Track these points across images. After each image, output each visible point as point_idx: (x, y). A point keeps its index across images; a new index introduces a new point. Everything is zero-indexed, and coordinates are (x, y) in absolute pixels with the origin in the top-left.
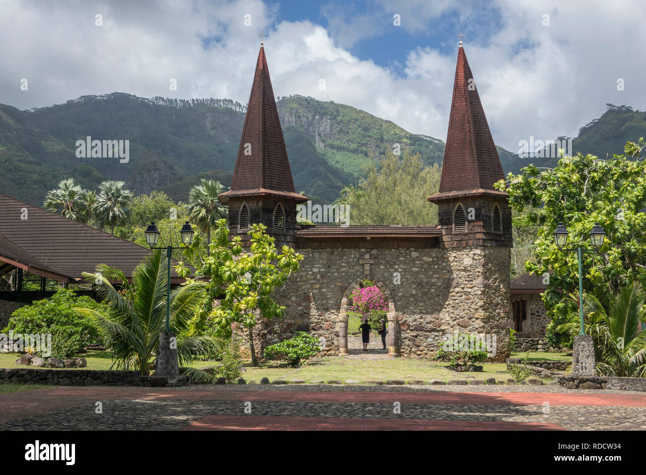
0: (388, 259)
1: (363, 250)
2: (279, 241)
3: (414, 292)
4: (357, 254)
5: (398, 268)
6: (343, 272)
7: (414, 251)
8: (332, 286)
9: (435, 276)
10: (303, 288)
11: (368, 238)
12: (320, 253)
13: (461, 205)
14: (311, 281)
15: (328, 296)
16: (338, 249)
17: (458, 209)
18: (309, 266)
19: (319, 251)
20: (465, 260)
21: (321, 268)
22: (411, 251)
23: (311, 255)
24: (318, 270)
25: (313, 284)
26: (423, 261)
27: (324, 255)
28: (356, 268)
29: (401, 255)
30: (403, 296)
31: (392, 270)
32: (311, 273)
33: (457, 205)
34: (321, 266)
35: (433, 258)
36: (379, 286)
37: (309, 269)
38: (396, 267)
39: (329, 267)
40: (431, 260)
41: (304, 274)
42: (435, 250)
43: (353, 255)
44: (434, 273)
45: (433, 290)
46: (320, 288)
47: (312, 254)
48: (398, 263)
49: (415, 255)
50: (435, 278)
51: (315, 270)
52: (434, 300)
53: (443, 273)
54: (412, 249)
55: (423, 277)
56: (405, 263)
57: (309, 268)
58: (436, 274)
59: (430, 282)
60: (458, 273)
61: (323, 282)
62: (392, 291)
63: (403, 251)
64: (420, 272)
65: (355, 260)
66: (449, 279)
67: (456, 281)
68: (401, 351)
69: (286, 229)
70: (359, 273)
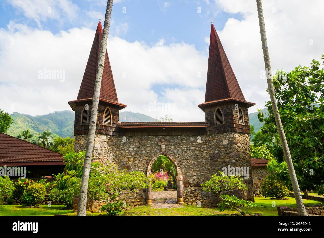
0: (176, 142)
1: (160, 137)
2: (107, 131)
3: (192, 162)
4: (157, 139)
5: (182, 147)
6: (148, 150)
7: (191, 137)
8: (141, 159)
9: (205, 152)
10: (123, 161)
11: (164, 129)
12: (134, 139)
13: (219, 108)
14: (128, 157)
15: (139, 166)
16: (145, 136)
17: (217, 111)
19: (133, 137)
20: (223, 141)
22: (189, 137)
24: (132, 149)
26: (197, 142)
27: (137, 140)
28: (156, 148)
29: (184, 140)
30: (186, 165)
31: (179, 149)
32: (128, 151)
33: (217, 109)
34: (134, 147)
36: (171, 159)
39: (139, 147)
40: (202, 142)
41: (123, 152)
42: (204, 136)
44: (204, 150)
45: (204, 161)
46: (134, 161)
47: (129, 139)
48: (182, 144)
49: (192, 139)
51: (131, 149)
52: (205, 167)
53: (210, 150)
55: (198, 152)
56: (186, 144)
57: (127, 148)
58: (205, 151)
59: (202, 156)
60: (219, 149)
61: (136, 156)
62: (179, 162)
63: (185, 137)
64: (196, 149)
65: (156, 143)
66: (214, 154)
67: (218, 154)
68: (186, 200)
69: (112, 123)
70: (158, 151)
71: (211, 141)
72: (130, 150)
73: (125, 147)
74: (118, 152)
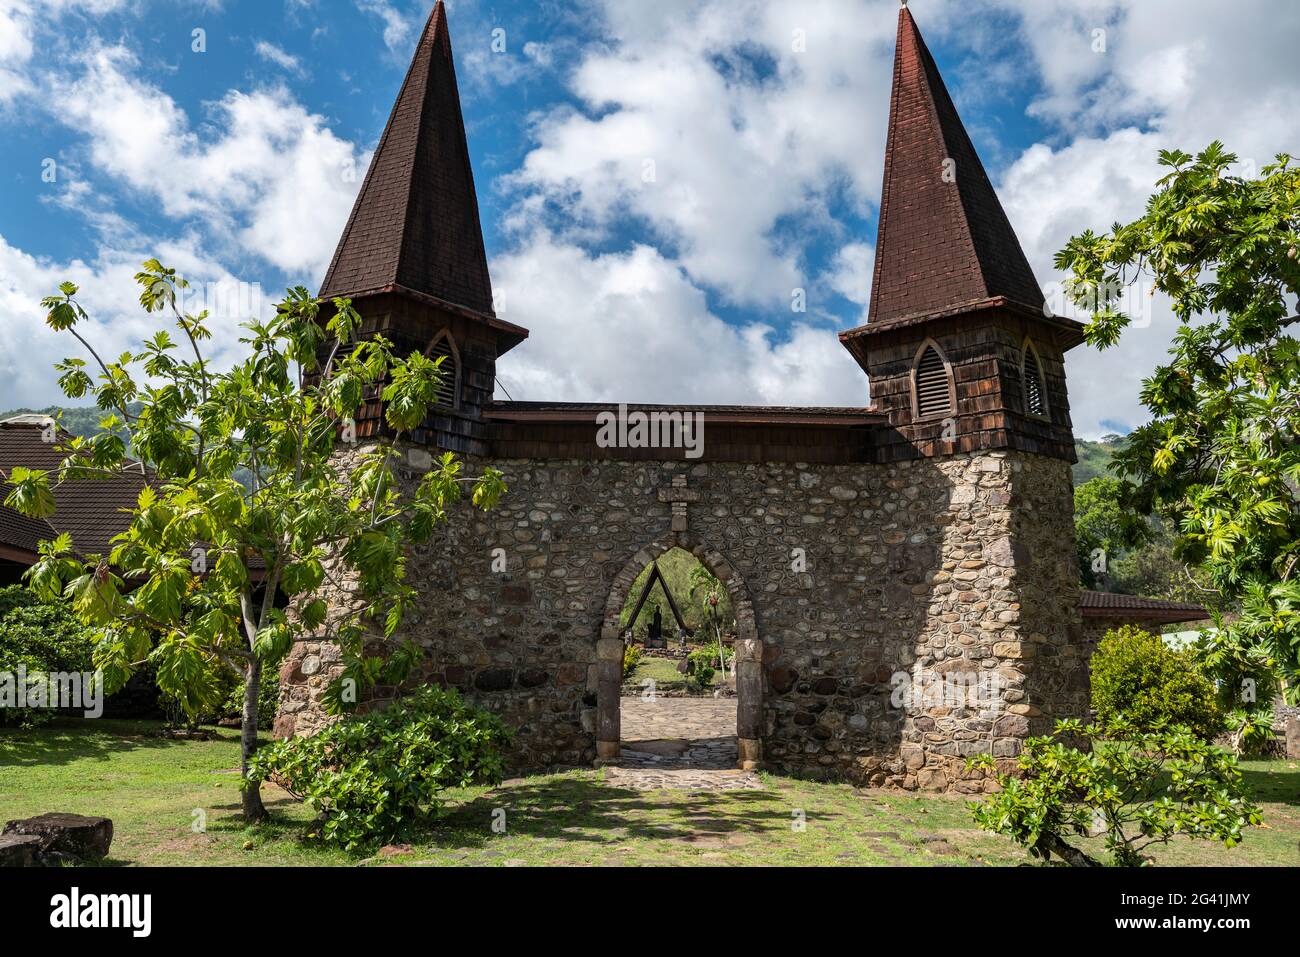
0: (736, 490)
1: (668, 466)
2: (436, 431)
4: (654, 477)
5: (763, 516)
6: (612, 523)
7: (806, 471)
8: (582, 562)
9: (865, 539)
12: (553, 473)
13: (935, 346)
14: (526, 547)
15: (570, 590)
16: (600, 461)
17: (923, 357)
18: (521, 506)
19: (550, 465)
20: (952, 490)
21: (555, 511)
22: (798, 472)
23: (527, 477)
24: (544, 518)
25: (529, 554)
26: (831, 497)
27: (564, 479)
28: (649, 514)
29: (772, 482)
30: (779, 592)
31: (748, 520)
32: (524, 524)
33: (922, 348)
34: (554, 506)
35: (858, 489)
36: (713, 564)
37: (522, 515)
38: (760, 512)
39: (576, 508)
40: (852, 494)
42: (863, 469)
43: (641, 478)
44: (863, 531)
45: (862, 578)
46: (549, 568)
47: (532, 473)
48: (763, 501)
49: (809, 481)
50: (866, 543)
51: (537, 517)
52: (865, 607)
53: (889, 530)
54: (801, 466)
55: (833, 540)
56: (782, 502)
57: (522, 510)
58: (867, 534)
59: (853, 555)
60: (933, 528)
61: (559, 549)
62: (749, 577)
63: (776, 471)
64: (825, 525)
65: (647, 491)
66: (905, 546)
67: (928, 550)
68: (775, 752)
69: (462, 402)
70: (656, 528)
71: (894, 491)
72: (533, 519)
73: (514, 507)
74: (481, 528)
